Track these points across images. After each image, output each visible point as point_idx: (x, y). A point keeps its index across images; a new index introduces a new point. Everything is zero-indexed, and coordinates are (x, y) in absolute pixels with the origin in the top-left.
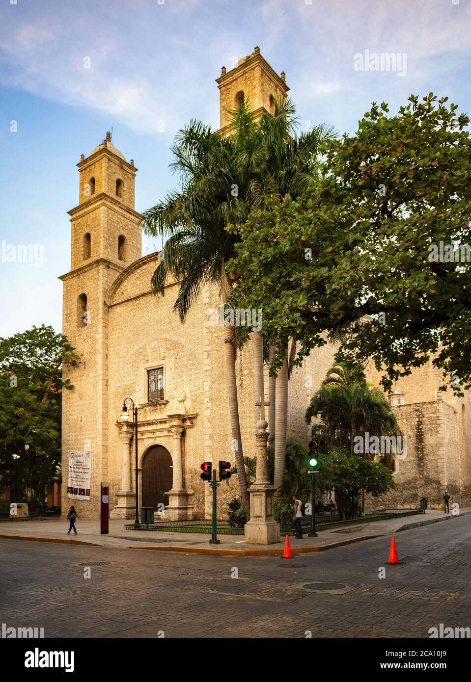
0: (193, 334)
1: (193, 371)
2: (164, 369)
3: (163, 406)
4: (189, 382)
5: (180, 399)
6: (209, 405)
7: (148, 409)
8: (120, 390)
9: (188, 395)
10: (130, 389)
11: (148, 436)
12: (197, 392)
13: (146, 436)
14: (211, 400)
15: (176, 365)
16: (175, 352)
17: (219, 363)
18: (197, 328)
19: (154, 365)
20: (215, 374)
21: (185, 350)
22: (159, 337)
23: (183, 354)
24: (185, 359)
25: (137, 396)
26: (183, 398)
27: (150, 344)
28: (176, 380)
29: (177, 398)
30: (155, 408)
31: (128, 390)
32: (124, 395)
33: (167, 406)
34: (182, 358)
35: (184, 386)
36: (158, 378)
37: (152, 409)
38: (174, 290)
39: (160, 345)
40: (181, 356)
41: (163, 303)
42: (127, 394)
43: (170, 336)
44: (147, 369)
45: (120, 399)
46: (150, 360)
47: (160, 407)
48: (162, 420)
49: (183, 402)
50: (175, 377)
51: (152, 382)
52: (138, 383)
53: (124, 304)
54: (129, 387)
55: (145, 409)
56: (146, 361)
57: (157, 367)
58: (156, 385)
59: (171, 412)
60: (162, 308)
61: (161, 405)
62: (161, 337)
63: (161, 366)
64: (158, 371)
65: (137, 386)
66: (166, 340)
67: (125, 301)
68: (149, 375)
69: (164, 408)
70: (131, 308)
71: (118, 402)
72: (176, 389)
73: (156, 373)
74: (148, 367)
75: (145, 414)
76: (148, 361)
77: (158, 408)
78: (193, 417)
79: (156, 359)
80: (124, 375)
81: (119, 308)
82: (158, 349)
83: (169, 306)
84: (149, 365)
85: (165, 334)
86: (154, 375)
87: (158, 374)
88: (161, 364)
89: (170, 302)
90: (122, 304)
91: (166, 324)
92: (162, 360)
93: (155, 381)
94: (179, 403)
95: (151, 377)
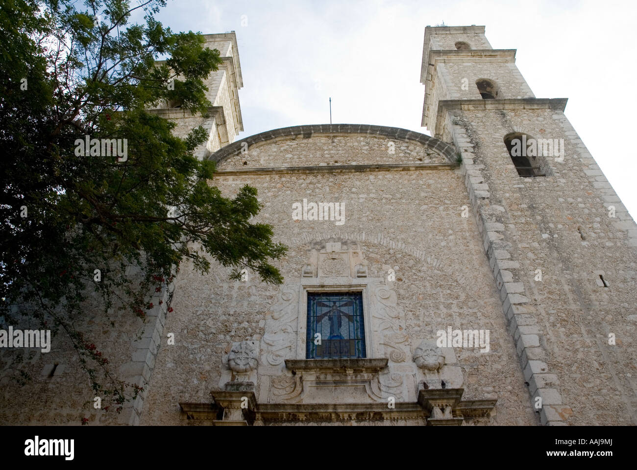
0: (443, 244)
1: (455, 309)
2: (364, 295)
3: (366, 376)
5: (431, 361)
6: (553, 378)
7: (310, 378)
8: (210, 323)
9: (451, 358)
10: (245, 324)
14: (553, 366)
15: (402, 292)
17: (550, 293)
18: (451, 237)
19: (331, 283)
20: (548, 314)
21: (424, 268)
22: (346, 237)
23: (422, 274)
24: (428, 284)
25: (271, 343)
26: (440, 360)
27: (320, 246)
28: (404, 321)
29: (414, 360)
30: (338, 378)
31: (236, 325)
32: (221, 336)
33: (382, 378)
34: (418, 282)
35: (432, 338)
36: (342, 312)
37: (326, 378)
38: (380, 177)
39: (351, 251)
40: (414, 277)
41: (354, 190)
42: (233, 333)
43: (379, 240)
44: (308, 289)
45: (203, 342)
46: (320, 274)
47: (356, 377)
48: (371, 408)
49: (438, 372)
50: (402, 314)
51: (319, 319)
52: (276, 315)
53: (247, 176)
54: (240, 319)
55: (301, 378)
56: (308, 273)
57: (343, 289)
58: (336, 326)
59: (399, 392)
60: (353, 196)
61: (362, 371)
62: (352, 237)
63: (359, 289)
64: (342, 298)
65: (270, 321)
66: (367, 244)
67: (253, 172)
68: (309, 303)
69: (372, 381)
70: (266, 185)
71: (195, 348)
72: (407, 341)
73: (335, 303)
74: (310, 286)
75: (299, 389)
76: (313, 275)
77: (349, 378)
78: (482, 409)
79: (338, 273)
80: (227, 293)
81: (234, 180)
82: (344, 256)
83: (372, 195)
84: (314, 282)
85: (364, 234)
86: (327, 306)
87: (342, 306)
88: (356, 286)
89: (374, 191)
90: (243, 176)
91: (364, 219)
92: (358, 277)
93: (330, 319)
94: (424, 374)
95: (319, 308)
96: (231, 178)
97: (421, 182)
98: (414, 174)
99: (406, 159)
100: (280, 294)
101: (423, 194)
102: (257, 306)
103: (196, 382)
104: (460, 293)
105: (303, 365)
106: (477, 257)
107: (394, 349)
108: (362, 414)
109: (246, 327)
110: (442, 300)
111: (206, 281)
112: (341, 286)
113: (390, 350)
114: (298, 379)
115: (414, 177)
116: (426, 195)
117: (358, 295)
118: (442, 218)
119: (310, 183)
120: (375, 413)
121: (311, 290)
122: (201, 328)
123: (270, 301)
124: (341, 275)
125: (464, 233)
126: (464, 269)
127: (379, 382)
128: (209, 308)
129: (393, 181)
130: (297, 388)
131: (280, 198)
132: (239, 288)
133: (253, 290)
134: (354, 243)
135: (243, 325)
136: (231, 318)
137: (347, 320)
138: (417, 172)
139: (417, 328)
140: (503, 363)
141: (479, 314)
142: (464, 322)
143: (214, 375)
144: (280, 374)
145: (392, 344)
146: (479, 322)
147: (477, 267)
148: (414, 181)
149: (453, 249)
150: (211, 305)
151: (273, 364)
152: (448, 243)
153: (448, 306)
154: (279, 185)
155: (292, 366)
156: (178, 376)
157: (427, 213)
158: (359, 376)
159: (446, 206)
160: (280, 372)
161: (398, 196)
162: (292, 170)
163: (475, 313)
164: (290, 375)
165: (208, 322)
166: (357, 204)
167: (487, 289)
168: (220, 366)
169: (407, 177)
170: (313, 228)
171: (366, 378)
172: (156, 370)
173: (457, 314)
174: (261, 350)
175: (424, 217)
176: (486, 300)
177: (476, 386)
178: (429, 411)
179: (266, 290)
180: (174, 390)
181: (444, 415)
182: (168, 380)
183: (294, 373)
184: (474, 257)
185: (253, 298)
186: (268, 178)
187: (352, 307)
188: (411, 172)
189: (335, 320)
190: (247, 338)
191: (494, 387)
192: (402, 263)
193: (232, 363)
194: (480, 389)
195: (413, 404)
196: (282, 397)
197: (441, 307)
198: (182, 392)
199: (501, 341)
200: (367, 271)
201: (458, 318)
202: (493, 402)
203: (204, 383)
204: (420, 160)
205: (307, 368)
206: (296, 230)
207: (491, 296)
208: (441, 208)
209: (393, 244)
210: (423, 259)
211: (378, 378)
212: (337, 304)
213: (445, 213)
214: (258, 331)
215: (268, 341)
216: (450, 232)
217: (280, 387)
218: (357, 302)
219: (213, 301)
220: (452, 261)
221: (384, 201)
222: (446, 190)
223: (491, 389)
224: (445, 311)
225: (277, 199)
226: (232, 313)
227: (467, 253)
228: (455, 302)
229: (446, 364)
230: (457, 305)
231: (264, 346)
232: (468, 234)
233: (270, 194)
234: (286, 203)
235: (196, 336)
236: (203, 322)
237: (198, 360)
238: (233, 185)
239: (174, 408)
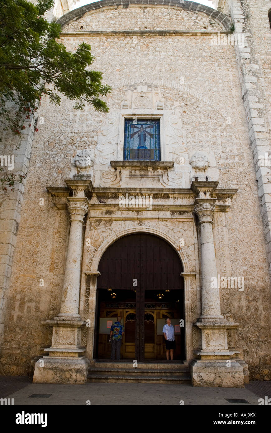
0: (215, 89)
1: (218, 132)
2: (161, 121)
3: (160, 171)
4: (213, 146)
5: (201, 164)
7: (126, 172)
8: (62, 138)
9: (213, 163)
10: (85, 139)
11: (124, 216)
12: (230, 161)
13: (118, 214)
15: (185, 120)
16: (183, 104)
18: (221, 85)
19: (140, 113)
21: (201, 105)
22: (150, 82)
23: (199, 109)
24: (202, 116)
25: (101, 150)
26: (206, 164)
27: (133, 87)
28: (186, 139)
29: (190, 163)
30: (143, 173)
31: (79, 139)
32: (70, 147)
33: (170, 173)
34: (196, 114)
35: (202, 150)
36: (147, 132)
37: (135, 173)
38: (176, 40)
39: (154, 91)
40: (194, 111)
41: (157, 49)
42: (77, 145)
43: (173, 85)
44: (125, 116)
45: (58, 150)
46: (133, 106)
47: (154, 172)
48: (163, 191)
49: (204, 171)
50: (185, 134)
51: (132, 136)
52: (104, 133)
53: (83, 37)
54: (82, 135)
55: (120, 172)
56: (125, 106)
57: (148, 117)
58: (142, 141)
59: (179, 182)
60: (156, 53)
61: (158, 169)
62: (155, 82)
63: (158, 117)
64: (147, 123)
65: (101, 137)
66: (165, 88)
67: (88, 34)
68: (125, 125)
69: (163, 175)
70: (96, 44)
71: (54, 154)
72: (186, 151)
73: (142, 125)
74: (127, 115)
75: (119, 179)
76: (128, 107)
77: (150, 173)
78: (228, 194)
79: (145, 107)
80: (73, 119)
81: (74, 40)
82: (150, 96)
83: (169, 53)
84: (129, 112)
85: (163, 81)
86: (137, 128)
87: (147, 128)
88: (156, 115)
89: (171, 50)
90: (81, 37)
91: (164, 70)
92: (158, 109)
93: (139, 136)
94: (196, 172)
95: (132, 129)
96: (72, 38)
97: (204, 45)
98: (200, 39)
99: (195, 27)
100: (107, 119)
101: (204, 54)
102: (92, 127)
103: (55, 174)
104: (222, 123)
105: (121, 164)
106: (236, 99)
107: (178, 156)
108: (157, 194)
109: (85, 140)
110: (211, 127)
111: (59, 111)
112: (146, 115)
113: (176, 156)
114: (118, 173)
115: (199, 41)
116: (206, 54)
117: (157, 121)
118: (216, 71)
119: (127, 43)
120: (165, 194)
121: (127, 117)
122: (57, 141)
123: (100, 124)
124: (147, 108)
125: (229, 83)
126: (227, 107)
127: (168, 176)
128: (61, 129)
129: (184, 43)
130: (117, 178)
131: (107, 54)
132: (81, 116)
133: (90, 117)
134: (156, 86)
135: (83, 139)
136: (76, 135)
137: (150, 137)
138: (202, 37)
139: (194, 144)
140: (244, 168)
141: (233, 137)
142: (224, 141)
143: (66, 170)
144: (107, 169)
145: (177, 153)
146: (233, 141)
147: (236, 106)
148: (199, 44)
149: (221, 93)
150: (63, 127)
151: (102, 163)
152: (218, 89)
153: (214, 131)
154: (106, 44)
155: (115, 165)
156: (44, 171)
157: (206, 68)
158: (156, 172)
159: (220, 63)
160: (107, 168)
161: (187, 54)
162: (115, 33)
163: (231, 136)
164: (113, 170)
165: (61, 138)
166: (159, 59)
167: (240, 121)
168: (70, 165)
169: (194, 41)
170: (129, 76)
171: (160, 173)
172: (31, 168)
173: (220, 136)
174: (95, 155)
175: (204, 71)
176: (239, 128)
177: (227, 180)
178: (197, 194)
179: (98, 117)
180: (42, 180)
181: (206, 197)
182: (38, 173)
183: (116, 169)
184: (234, 100)
185: (89, 122)
186: (98, 38)
187: (153, 129)
188: (198, 37)
189: (142, 136)
190: (86, 147)
191: (237, 182)
192: (187, 101)
193: (77, 163)
194: (228, 182)
195: (188, 189)
196: (109, 184)
197: (210, 131)
198: (47, 181)
199: (245, 154)
200: (164, 106)
201: (220, 138)
202: (236, 190)
203: (60, 175)
204: (205, 28)
205: (124, 166)
206: (118, 77)
207: (242, 126)
208: (216, 64)
209: (181, 88)
210: (201, 99)
211: (167, 173)
212: (144, 126)
213: (218, 68)
214: (93, 143)
215: (99, 150)
216: (220, 81)
217: (107, 178)
218: (157, 125)
219: (64, 124)
220: (220, 101)
221: (177, 58)
222: (220, 51)
223: (235, 182)
224: (212, 133)
225: (105, 54)
226: (76, 131)
227: (230, 96)
228: (219, 128)
229: (209, 167)
230: (220, 130)
231: (97, 152)
232: (232, 84)
233: (99, 51)
234: (110, 57)
235: (54, 147)
236: (58, 138)
237: (56, 161)
238: (74, 44)
239: (43, 190)
